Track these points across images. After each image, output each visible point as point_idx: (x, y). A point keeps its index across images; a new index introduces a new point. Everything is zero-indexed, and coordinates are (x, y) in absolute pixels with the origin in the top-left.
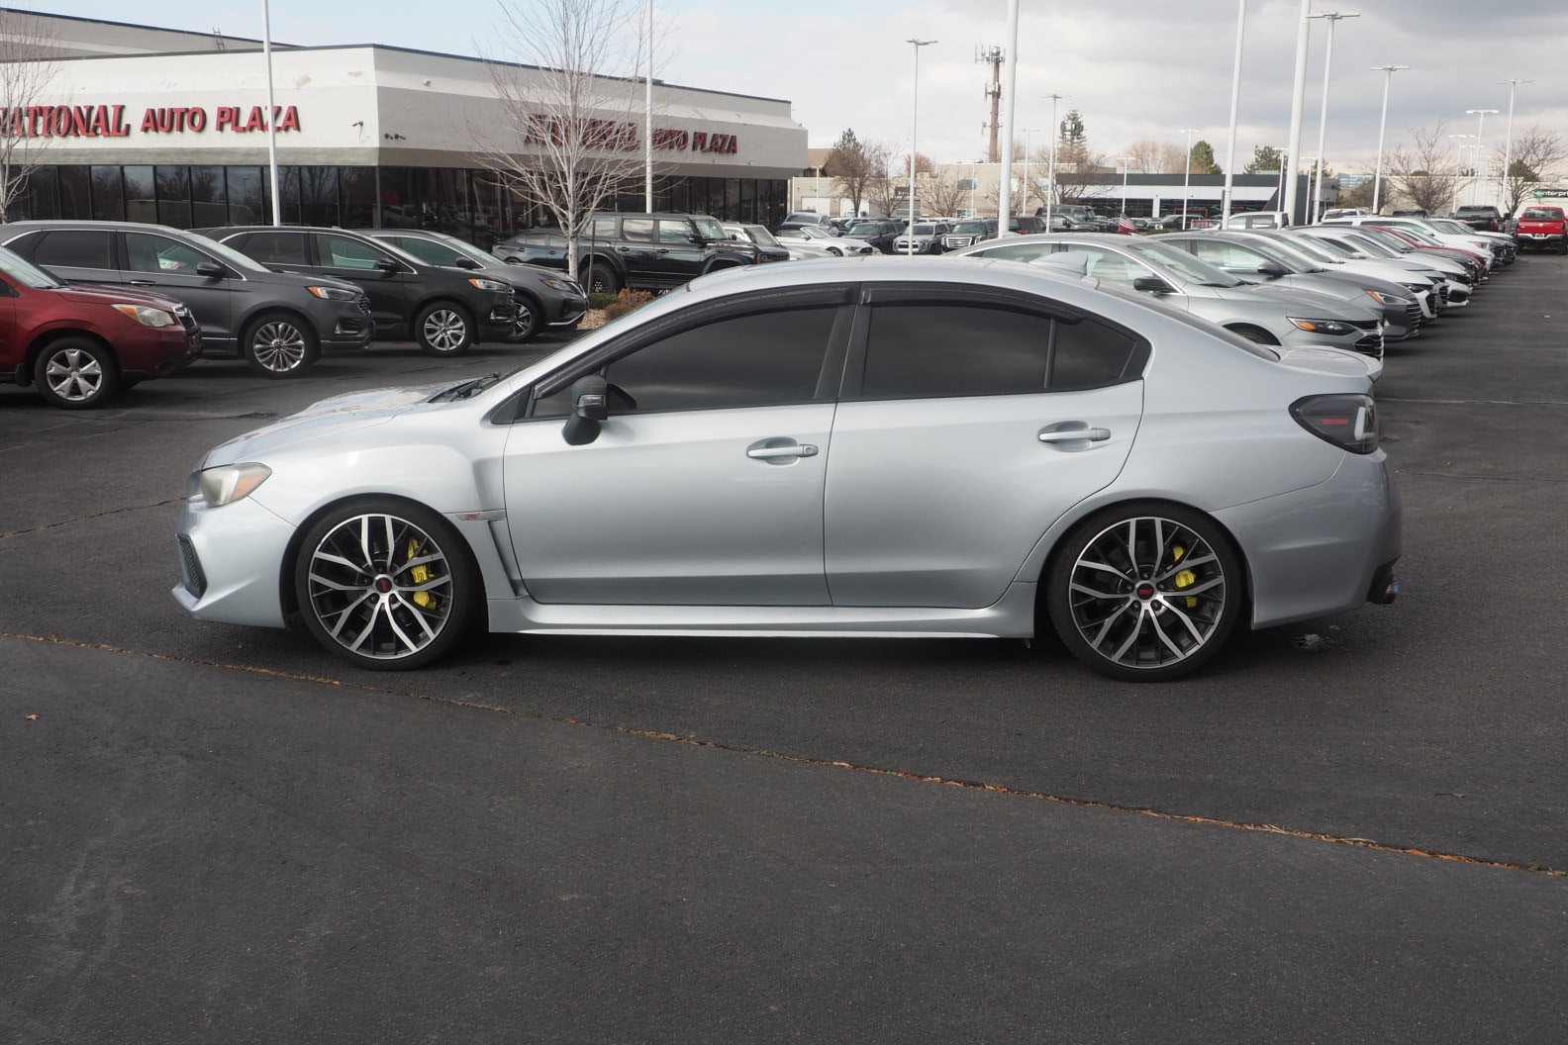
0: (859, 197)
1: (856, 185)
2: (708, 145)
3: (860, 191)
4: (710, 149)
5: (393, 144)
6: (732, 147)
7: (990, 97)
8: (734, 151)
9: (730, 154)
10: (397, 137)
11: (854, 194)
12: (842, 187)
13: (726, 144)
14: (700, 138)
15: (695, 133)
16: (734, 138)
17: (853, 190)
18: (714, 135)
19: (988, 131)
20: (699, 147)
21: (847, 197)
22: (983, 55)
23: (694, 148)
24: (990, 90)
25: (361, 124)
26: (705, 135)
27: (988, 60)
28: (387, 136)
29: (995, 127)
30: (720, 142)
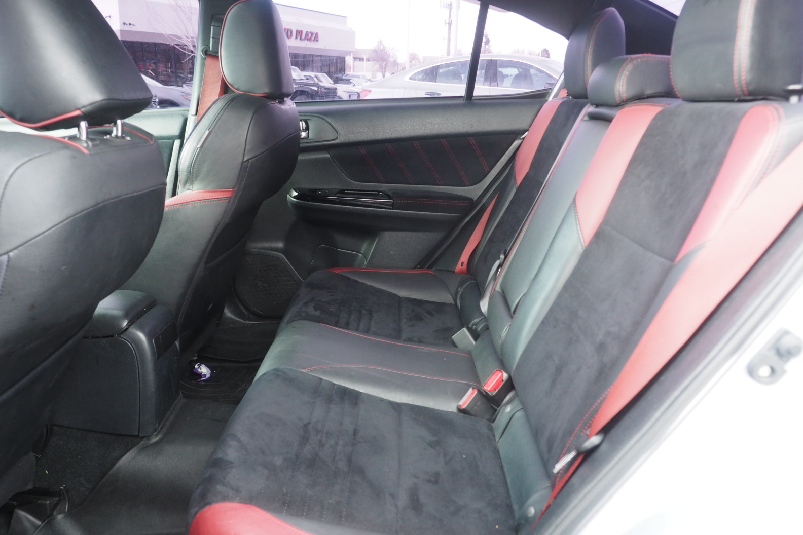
0: (385, 71)
1: (383, 65)
2: (303, 37)
3: (385, 68)
4: (305, 39)
5: (127, 28)
6: (316, 39)
7: (447, 25)
8: (317, 41)
9: (316, 42)
10: (130, 24)
11: (382, 69)
12: (377, 66)
13: (312, 37)
14: (299, 33)
15: (297, 31)
16: (317, 34)
17: (382, 68)
18: (307, 32)
19: (446, 41)
20: (299, 38)
21: (379, 71)
22: (444, 5)
23: (296, 38)
24: (447, 22)
25: (110, 17)
26: (302, 31)
27: (446, 7)
28: (124, 24)
29: (449, 40)
30: (310, 35)
